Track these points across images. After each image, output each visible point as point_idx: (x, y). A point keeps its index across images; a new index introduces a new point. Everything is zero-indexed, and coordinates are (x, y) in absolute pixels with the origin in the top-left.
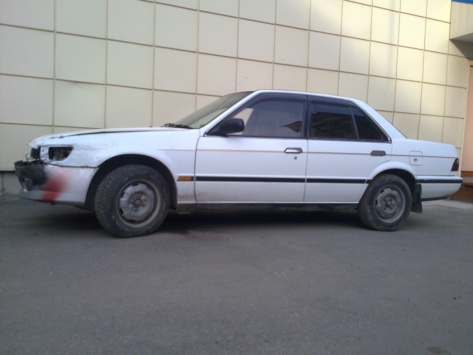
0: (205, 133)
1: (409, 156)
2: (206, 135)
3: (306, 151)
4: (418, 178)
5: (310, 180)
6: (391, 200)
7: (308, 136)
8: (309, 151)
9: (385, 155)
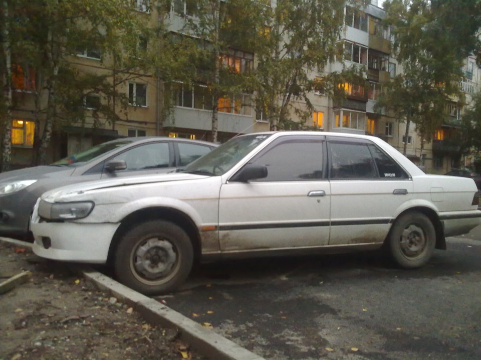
0: (227, 180)
1: (431, 193)
2: (228, 182)
3: (329, 193)
4: (440, 214)
5: (334, 223)
6: (414, 237)
7: (329, 176)
8: (332, 193)
9: (407, 193)
